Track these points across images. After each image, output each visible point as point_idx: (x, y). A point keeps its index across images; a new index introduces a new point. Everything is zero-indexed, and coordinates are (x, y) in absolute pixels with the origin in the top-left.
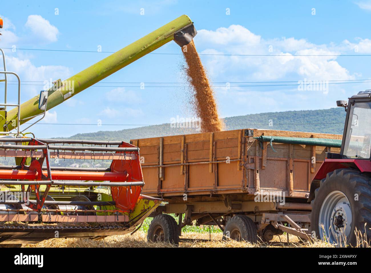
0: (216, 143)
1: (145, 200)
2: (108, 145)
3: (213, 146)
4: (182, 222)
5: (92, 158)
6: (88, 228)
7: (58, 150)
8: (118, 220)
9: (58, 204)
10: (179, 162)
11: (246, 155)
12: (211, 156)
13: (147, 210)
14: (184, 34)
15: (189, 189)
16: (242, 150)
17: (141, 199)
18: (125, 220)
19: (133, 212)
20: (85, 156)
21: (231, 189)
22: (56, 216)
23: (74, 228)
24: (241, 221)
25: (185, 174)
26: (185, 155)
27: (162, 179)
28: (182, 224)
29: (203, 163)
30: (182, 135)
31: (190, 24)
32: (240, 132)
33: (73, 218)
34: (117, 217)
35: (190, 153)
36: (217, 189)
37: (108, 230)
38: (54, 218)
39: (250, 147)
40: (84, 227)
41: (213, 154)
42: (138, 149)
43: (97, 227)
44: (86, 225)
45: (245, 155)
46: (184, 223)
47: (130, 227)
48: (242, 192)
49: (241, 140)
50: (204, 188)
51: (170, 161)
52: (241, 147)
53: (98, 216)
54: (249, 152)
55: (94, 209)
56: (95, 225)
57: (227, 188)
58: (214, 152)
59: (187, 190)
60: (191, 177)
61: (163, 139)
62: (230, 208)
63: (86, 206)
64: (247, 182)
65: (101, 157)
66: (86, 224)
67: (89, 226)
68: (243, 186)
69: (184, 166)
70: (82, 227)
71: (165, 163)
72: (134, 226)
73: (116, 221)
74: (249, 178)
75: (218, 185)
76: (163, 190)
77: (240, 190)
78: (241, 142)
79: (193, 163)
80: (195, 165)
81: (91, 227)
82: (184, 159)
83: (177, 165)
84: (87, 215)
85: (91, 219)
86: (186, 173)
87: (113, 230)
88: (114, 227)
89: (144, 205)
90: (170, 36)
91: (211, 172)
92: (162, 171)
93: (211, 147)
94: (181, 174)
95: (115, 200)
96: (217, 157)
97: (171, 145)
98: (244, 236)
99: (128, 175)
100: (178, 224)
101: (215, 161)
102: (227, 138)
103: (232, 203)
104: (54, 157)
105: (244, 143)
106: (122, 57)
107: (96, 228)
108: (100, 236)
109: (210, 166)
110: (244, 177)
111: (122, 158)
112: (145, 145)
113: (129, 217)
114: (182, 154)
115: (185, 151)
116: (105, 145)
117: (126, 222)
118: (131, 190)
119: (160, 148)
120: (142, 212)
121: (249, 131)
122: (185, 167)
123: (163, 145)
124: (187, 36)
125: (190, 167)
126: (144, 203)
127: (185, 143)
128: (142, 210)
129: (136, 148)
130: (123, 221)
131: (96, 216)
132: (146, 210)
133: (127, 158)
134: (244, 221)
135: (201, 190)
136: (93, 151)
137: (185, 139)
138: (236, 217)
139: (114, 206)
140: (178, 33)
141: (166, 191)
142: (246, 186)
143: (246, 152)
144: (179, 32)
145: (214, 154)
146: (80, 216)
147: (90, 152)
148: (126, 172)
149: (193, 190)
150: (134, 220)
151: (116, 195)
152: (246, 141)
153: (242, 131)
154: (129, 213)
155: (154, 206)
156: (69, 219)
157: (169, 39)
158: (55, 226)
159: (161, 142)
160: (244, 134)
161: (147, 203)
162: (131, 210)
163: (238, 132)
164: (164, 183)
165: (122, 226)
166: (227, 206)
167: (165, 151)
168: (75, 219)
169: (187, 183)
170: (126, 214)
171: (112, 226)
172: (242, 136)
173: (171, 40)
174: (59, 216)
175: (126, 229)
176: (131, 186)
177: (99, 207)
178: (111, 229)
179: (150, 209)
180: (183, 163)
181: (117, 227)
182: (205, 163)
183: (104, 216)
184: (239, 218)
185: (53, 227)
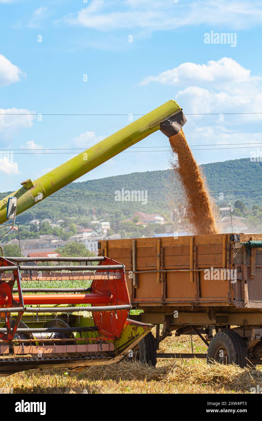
0: (197, 248)
1: (132, 326)
2: (88, 262)
3: (193, 251)
4: (160, 335)
5: (71, 279)
6: (68, 359)
7: (31, 271)
8: (101, 349)
9: (31, 332)
10: (155, 268)
11: (232, 263)
12: (191, 263)
13: (135, 337)
14: (172, 123)
15: (167, 300)
16: (228, 258)
17: (128, 325)
18: (109, 350)
19: (119, 339)
20: (62, 277)
21: (215, 302)
22: (29, 347)
23: (51, 360)
24: (228, 337)
25: (162, 283)
26: (162, 261)
27: (136, 287)
28: (160, 337)
29: (183, 270)
30: (157, 238)
31: (179, 111)
32: (224, 237)
33: (49, 349)
34: (101, 346)
35: (167, 258)
36: (199, 301)
37: (90, 361)
38: (27, 349)
39: (236, 254)
40: (62, 358)
41: (193, 261)
42: (123, 266)
43: (78, 358)
44: (65, 356)
45: (230, 263)
46: (162, 336)
47: (115, 357)
48: (228, 305)
49: (226, 246)
50: (184, 299)
51: (145, 267)
52: (226, 254)
53: (78, 346)
54: (235, 259)
55: (73, 337)
56: (76, 356)
57: (211, 300)
58: (195, 259)
59: (164, 301)
60: (169, 285)
61: (136, 242)
62: (214, 322)
63: (64, 333)
64: (234, 294)
65: (81, 278)
66: (65, 354)
67: (69, 356)
68: (230, 298)
69: (160, 273)
70: (60, 358)
71: (138, 269)
72: (121, 355)
73: (100, 350)
74: (236, 290)
75: (200, 296)
76: (137, 299)
77: (226, 303)
78: (226, 248)
79: (171, 271)
80: (173, 272)
81: (70, 358)
82: (160, 265)
83: (153, 271)
84: (65, 345)
85: (71, 349)
86: (164, 281)
87: (95, 360)
88: (98, 357)
89: (131, 332)
90: (155, 126)
91: (192, 281)
92: (135, 277)
93: (191, 253)
94: (157, 282)
95: (97, 325)
96: (198, 264)
97: (145, 248)
98: (232, 355)
99: (112, 296)
100: (155, 337)
101: (196, 269)
102: (210, 243)
103: (217, 315)
104: (26, 279)
105: (229, 249)
106: (101, 152)
107: (76, 358)
108: (81, 367)
109: (191, 274)
110: (230, 288)
111: (105, 277)
112: (115, 247)
113: (114, 344)
114: (158, 259)
115: (162, 256)
116: (85, 262)
117: (111, 352)
118: (116, 315)
119: (133, 251)
120: (129, 339)
121: (235, 236)
122: (162, 275)
123: (136, 249)
124: (175, 125)
125: (168, 275)
126: (131, 330)
127: (161, 247)
128: (129, 338)
129: (121, 266)
130: (108, 350)
131: (76, 345)
132: (133, 338)
133: (111, 278)
134: (231, 338)
135: (180, 301)
136: (71, 270)
137: (161, 243)
138: (221, 333)
139: (96, 332)
140: (164, 121)
141: (141, 301)
142: (233, 299)
143: (232, 260)
144: (166, 121)
145: (195, 261)
146: (57, 346)
147: (67, 272)
148: (110, 293)
149: (172, 301)
150: (121, 349)
151: (99, 319)
152: (232, 247)
153: (227, 235)
154: (114, 340)
155: (143, 334)
156: (45, 350)
157: (155, 128)
158: (29, 358)
159: (133, 245)
160: (229, 239)
161: (135, 329)
162: (116, 337)
163: (223, 237)
164: (138, 291)
165: (106, 355)
166: (211, 319)
167: (138, 255)
168: (52, 350)
169: (165, 292)
170: (111, 342)
171: (94, 356)
172: (226, 242)
173: (157, 130)
174: (34, 347)
175: (111, 359)
176: (116, 311)
177: (79, 333)
178: (94, 359)
179: (138, 336)
180: (160, 270)
181: (100, 356)
182: (185, 270)
183: (85, 345)
184: (225, 334)
185: (26, 360)
